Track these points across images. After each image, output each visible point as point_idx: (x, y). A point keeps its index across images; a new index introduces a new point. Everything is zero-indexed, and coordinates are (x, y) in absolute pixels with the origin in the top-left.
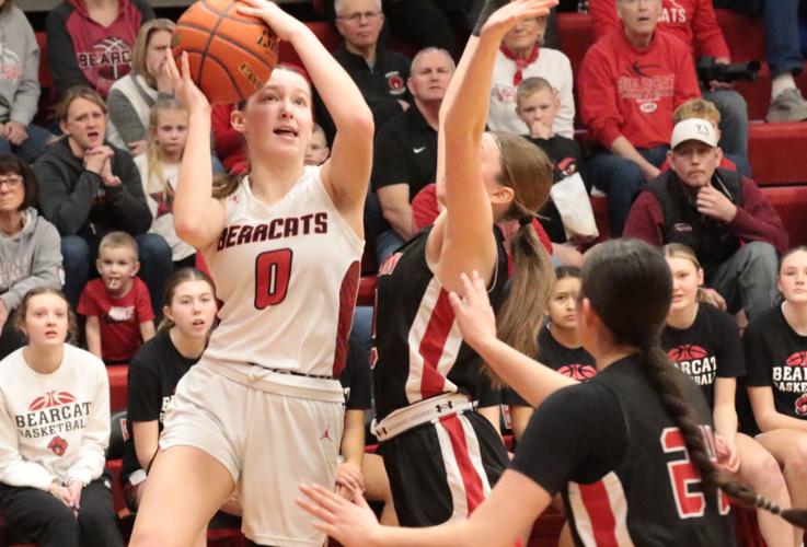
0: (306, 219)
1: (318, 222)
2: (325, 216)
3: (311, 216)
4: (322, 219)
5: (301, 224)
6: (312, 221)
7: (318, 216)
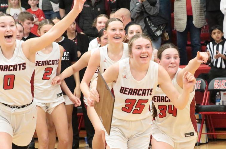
0: (20, 65)
1: (23, 66)
2: (25, 64)
3: (21, 64)
4: (24, 65)
5: (18, 66)
6: (21, 66)
7: (23, 64)
